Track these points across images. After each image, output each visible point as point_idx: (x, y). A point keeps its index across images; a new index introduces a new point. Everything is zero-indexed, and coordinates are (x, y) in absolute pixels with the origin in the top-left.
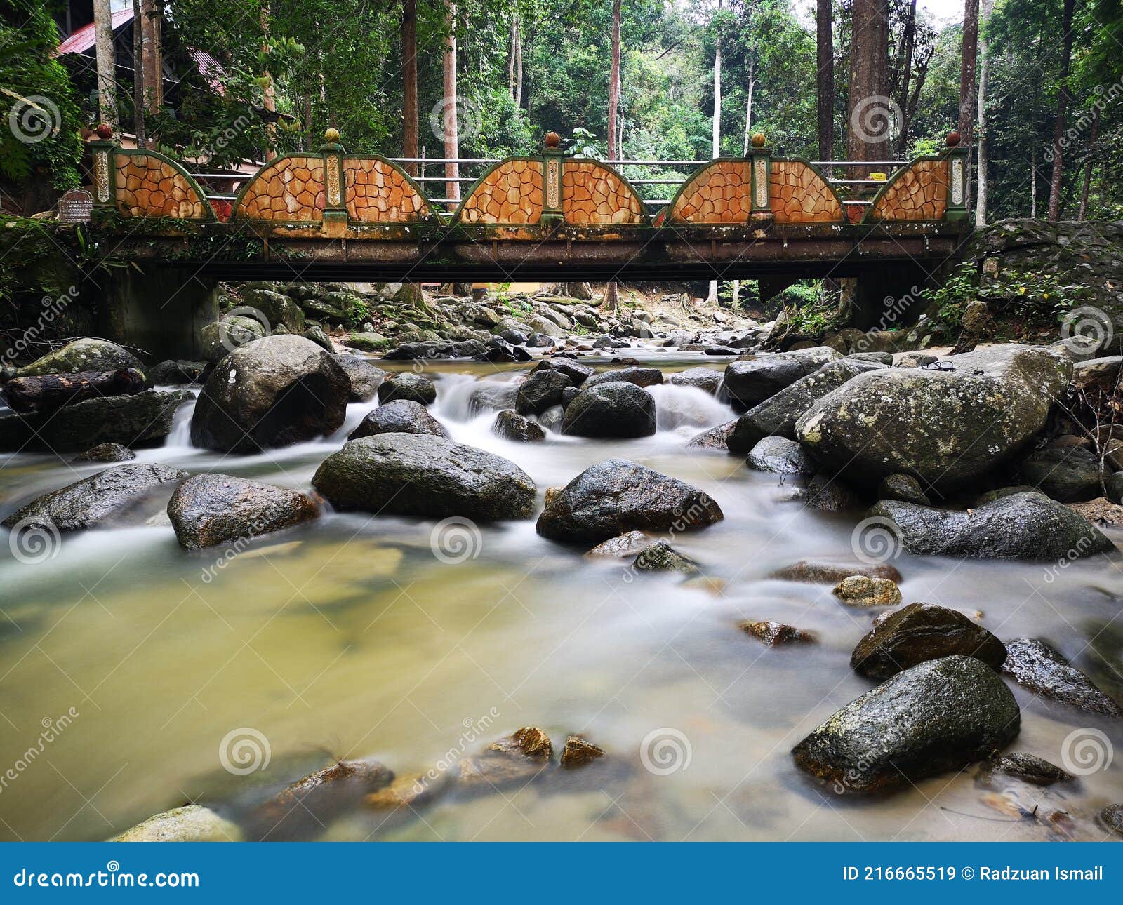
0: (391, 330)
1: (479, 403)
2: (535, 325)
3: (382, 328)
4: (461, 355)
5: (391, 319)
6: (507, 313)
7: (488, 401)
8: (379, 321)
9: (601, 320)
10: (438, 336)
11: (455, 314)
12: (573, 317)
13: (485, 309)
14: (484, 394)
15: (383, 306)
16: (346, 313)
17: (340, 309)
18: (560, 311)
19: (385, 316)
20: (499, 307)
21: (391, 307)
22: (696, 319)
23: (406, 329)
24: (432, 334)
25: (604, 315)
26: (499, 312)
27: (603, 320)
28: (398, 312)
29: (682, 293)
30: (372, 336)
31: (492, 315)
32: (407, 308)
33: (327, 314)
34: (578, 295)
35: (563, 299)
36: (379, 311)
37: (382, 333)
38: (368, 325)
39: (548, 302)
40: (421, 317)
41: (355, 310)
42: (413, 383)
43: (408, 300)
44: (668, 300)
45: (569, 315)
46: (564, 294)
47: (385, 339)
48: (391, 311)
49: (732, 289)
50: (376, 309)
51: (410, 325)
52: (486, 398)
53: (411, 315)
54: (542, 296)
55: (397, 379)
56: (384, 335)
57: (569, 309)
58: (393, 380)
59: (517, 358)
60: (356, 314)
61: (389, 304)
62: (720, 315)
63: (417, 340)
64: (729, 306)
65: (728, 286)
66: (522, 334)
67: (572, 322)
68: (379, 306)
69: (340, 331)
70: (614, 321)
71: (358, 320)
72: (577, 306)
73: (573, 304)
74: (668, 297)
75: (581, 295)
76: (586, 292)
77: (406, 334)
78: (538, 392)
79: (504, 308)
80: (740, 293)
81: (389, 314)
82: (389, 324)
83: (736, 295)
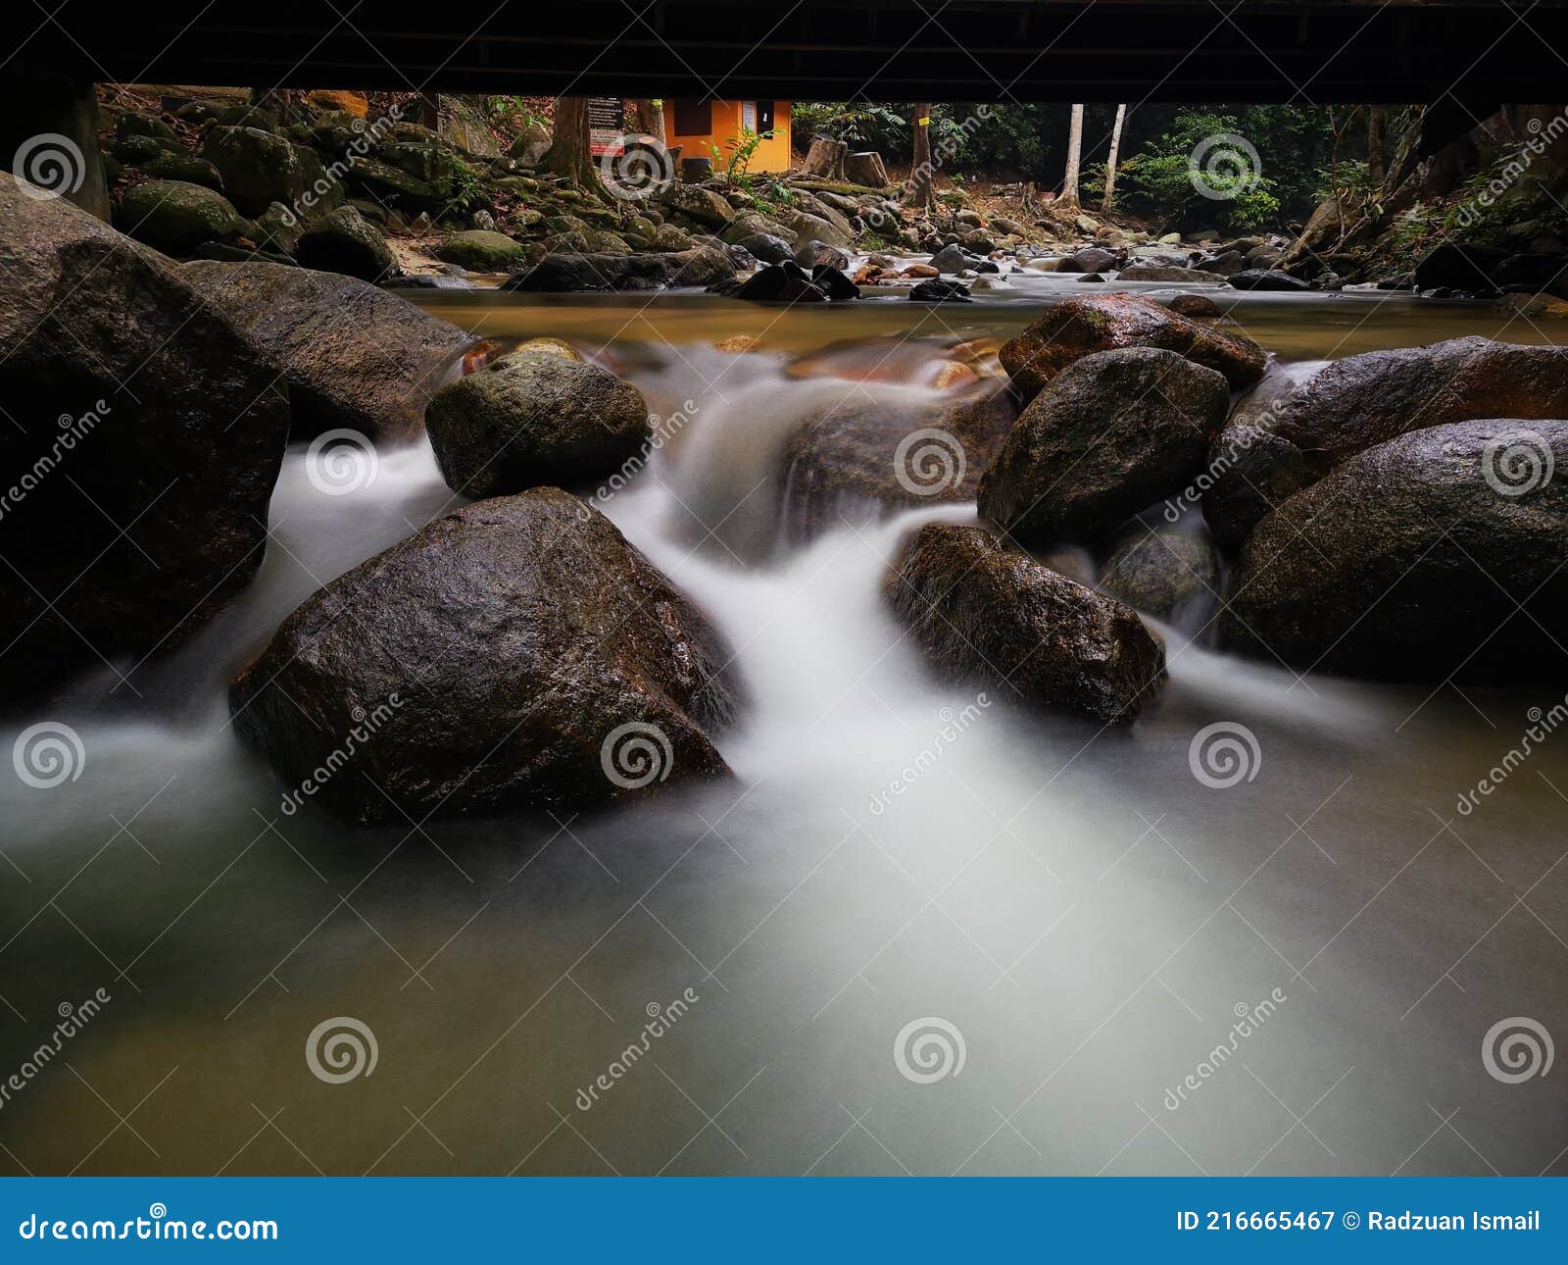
0: (531, 227)
1: (822, 474)
2: (800, 227)
3: (512, 222)
4: (683, 282)
5: (530, 206)
6: (751, 205)
7: (856, 471)
8: (505, 209)
9: (905, 225)
10: (623, 244)
11: (652, 204)
12: (858, 217)
13: (710, 194)
14: (841, 439)
15: (514, 179)
16: (435, 189)
17: (421, 177)
18: (835, 205)
19: (517, 199)
20: (732, 193)
21: (531, 181)
22: (1048, 228)
23: (563, 227)
24: (613, 238)
25: (910, 215)
26: (735, 203)
27: (907, 223)
28: (544, 192)
29: (1026, 182)
30: (490, 238)
31: (722, 206)
32: (562, 185)
33: (395, 189)
34: (860, 179)
35: (836, 184)
36: (507, 188)
37: (512, 233)
38: (483, 215)
39: (813, 190)
40: (590, 205)
41: (455, 181)
42: (560, 390)
43: (562, 170)
44: (1001, 194)
45: (850, 213)
46: (837, 176)
47: (518, 245)
48: (531, 189)
49: (1105, 178)
50: (499, 184)
51: (568, 218)
52: (849, 457)
53: (570, 200)
54: (801, 178)
55: (498, 377)
56: (515, 238)
57: (851, 201)
58: (479, 378)
59: (827, 292)
60: (456, 191)
61: (527, 176)
62: (1086, 221)
63: (582, 250)
64: (1098, 207)
65: (1099, 171)
66: (783, 242)
67: (856, 226)
68: (507, 179)
69: (423, 225)
70: (927, 225)
71: (460, 204)
72: (862, 197)
73: (855, 194)
74: (1000, 188)
75: (866, 179)
76: (875, 174)
77: (562, 238)
78: (1109, 455)
79: (743, 195)
80: (1116, 184)
81: (527, 196)
82: (527, 215)
83: (1110, 186)
